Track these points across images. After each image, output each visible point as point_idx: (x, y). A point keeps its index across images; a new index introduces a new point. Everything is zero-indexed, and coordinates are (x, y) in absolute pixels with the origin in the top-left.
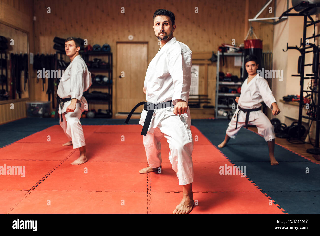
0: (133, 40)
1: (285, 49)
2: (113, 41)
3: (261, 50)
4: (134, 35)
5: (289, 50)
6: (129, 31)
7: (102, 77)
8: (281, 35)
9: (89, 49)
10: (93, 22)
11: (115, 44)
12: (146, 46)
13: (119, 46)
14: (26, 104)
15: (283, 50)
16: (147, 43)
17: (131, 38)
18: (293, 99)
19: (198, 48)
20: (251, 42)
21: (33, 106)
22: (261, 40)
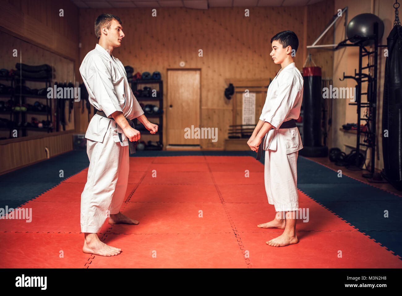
0: (185, 66)
1: (342, 79)
2: (163, 68)
3: (320, 77)
4: (186, 62)
5: (345, 79)
6: (181, 57)
7: (151, 107)
8: (340, 62)
9: (138, 77)
10: (141, 48)
11: (165, 71)
12: (198, 72)
13: (169, 72)
14: (72, 136)
15: (340, 79)
16: (200, 70)
17: (182, 64)
18: (353, 128)
19: (255, 75)
20: (309, 69)
21: (80, 138)
22: (320, 67)
